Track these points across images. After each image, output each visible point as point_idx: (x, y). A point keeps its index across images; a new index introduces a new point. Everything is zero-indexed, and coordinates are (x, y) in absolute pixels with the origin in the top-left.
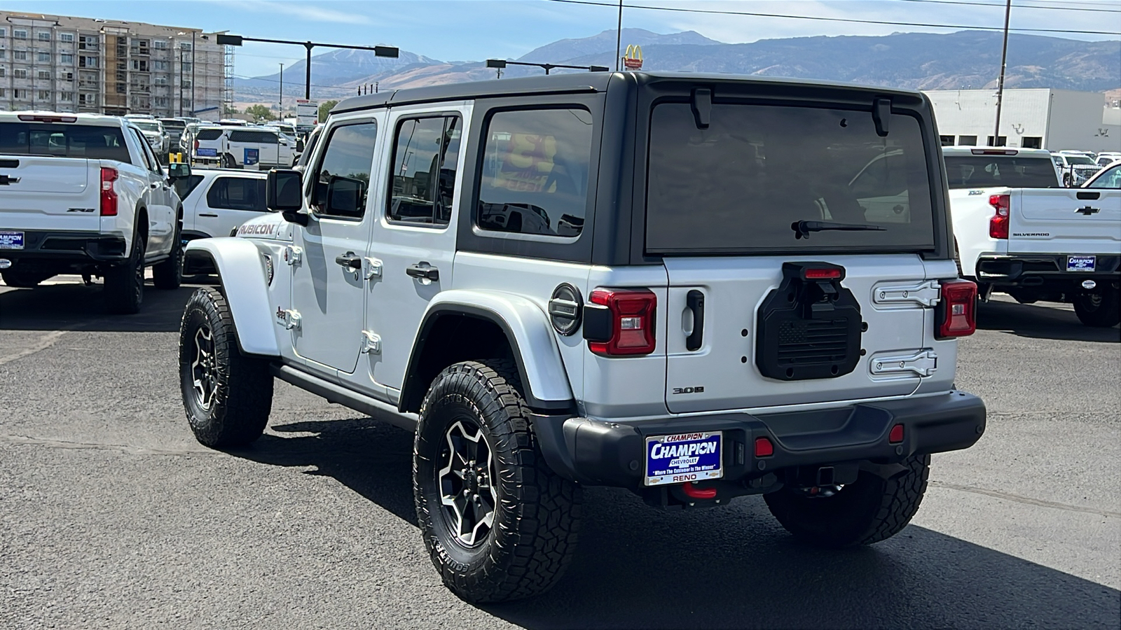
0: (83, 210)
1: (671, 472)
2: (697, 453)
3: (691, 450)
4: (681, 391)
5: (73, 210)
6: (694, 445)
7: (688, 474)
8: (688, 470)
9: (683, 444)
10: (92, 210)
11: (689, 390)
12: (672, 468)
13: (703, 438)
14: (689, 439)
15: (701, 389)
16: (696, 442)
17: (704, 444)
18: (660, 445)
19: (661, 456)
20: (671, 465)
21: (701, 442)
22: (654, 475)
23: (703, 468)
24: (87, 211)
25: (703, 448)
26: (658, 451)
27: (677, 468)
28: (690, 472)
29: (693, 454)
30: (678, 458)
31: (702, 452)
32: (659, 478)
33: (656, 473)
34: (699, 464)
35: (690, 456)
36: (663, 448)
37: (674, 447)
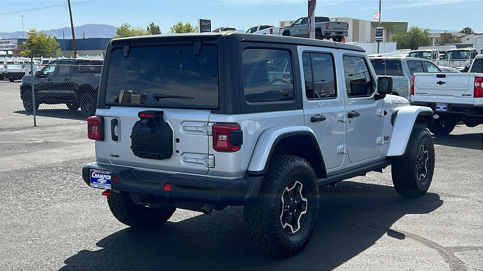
0: (467, 95)
1: (98, 183)
2: (106, 179)
3: (104, 177)
4: (113, 156)
5: (463, 95)
6: (105, 175)
7: (102, 186)
8: (103, 184)
9: (102, 174)
10: (471, 95)
11: (115, 156)
12: (98, 182)
13: (107, 173)
14: (103, 173)
15: (118, 156)
16: (106, 174)
17: (108, 176)
18: (94, 173)
19: (95, 177)
20: (98, 181)
21: (107, 175)
22: (93, 183)
23: (108, 184)
24: (469, 95)
25: (108, 177)
26: (94, 175)
27: (100, 182)
28: (104, 185)
29: (105, 179)
30: (100, 179)
31: (108, 179)
32: (94, 184)
33: (94, 182)
34: (107, 183)
35: (104, 179)
36: (95, 174)
37: (99, 175)
